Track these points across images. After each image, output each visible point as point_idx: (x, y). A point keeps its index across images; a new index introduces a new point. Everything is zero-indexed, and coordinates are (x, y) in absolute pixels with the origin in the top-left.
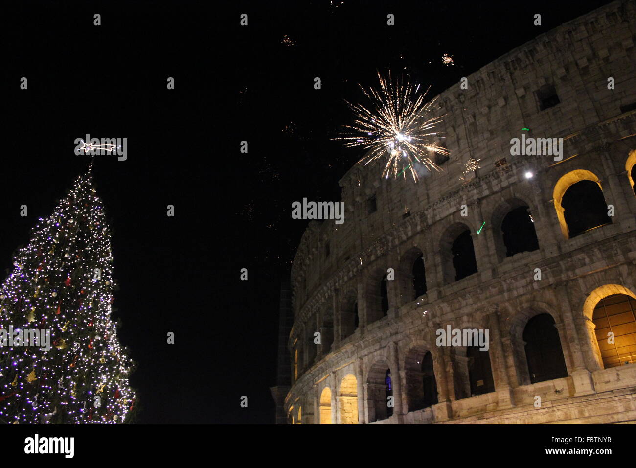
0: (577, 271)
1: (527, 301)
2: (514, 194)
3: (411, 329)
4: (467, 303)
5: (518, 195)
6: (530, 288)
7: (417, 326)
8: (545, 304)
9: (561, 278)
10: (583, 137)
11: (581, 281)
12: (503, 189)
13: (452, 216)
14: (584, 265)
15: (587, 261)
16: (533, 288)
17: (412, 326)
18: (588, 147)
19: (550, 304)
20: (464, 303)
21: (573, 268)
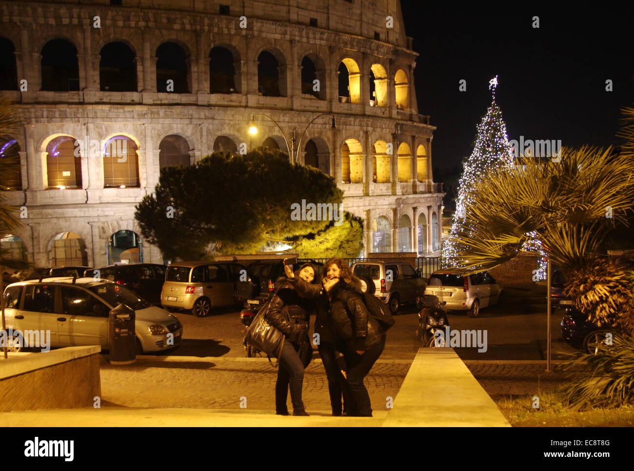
0: (348, 127)
1: (318, 133)
2: (319, 52)
3: (232, 120)
4: (284, 120)
5: (321, 55)
6: (324, 126)
7: (238, 121)
8: (326, 139)
9: (340, 128)
10: (362, 41)
11: (344, 131)
12: (315, 44)
13: (273, 40)
14: (351, 125)
15: (352, 122)
16: (326, 127)
17: (232, 119)
18: (362, 50)
19: (329, 139)
20: (282, 119)
21: (345, 124)
